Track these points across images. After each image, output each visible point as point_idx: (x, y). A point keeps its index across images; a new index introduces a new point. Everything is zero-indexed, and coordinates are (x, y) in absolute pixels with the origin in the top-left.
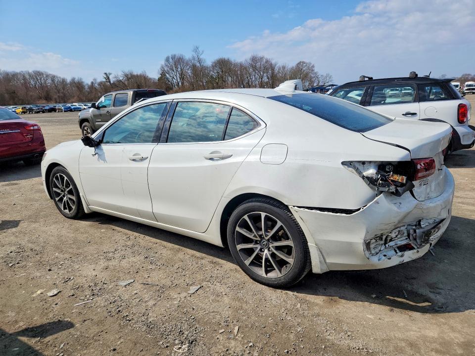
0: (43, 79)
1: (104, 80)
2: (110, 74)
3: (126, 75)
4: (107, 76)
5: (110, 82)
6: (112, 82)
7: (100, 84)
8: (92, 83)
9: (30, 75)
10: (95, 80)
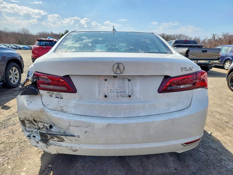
0: (182, 38)
1: (212, 38)
2: (216, 35)
3: (224, 35)
4: (214, 36)
5: (214, 39)
6: (216, 39)
7: (209, 40)
8: (205, 39)
9: (177, 36)
10: (207, 38)
